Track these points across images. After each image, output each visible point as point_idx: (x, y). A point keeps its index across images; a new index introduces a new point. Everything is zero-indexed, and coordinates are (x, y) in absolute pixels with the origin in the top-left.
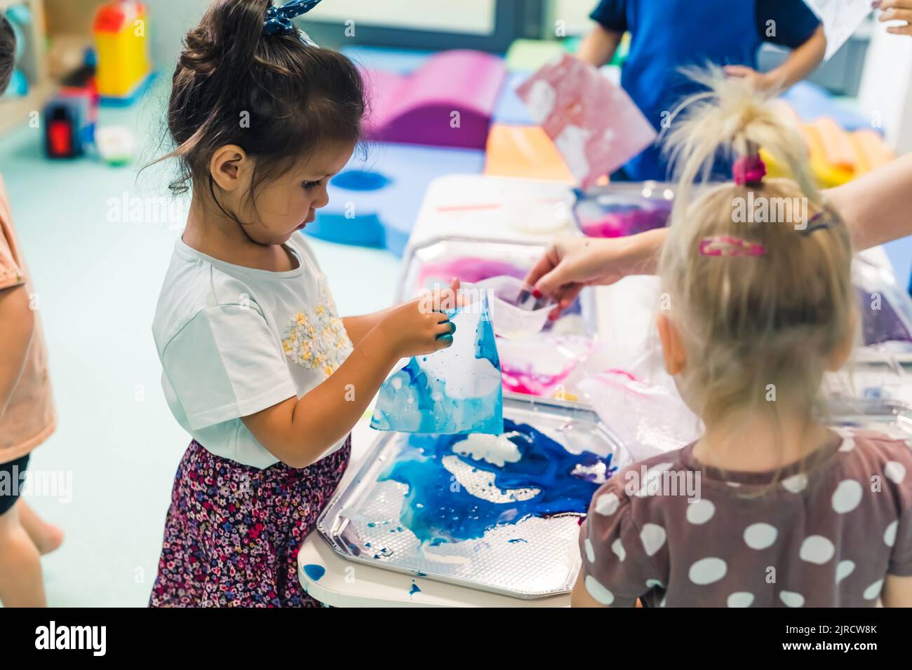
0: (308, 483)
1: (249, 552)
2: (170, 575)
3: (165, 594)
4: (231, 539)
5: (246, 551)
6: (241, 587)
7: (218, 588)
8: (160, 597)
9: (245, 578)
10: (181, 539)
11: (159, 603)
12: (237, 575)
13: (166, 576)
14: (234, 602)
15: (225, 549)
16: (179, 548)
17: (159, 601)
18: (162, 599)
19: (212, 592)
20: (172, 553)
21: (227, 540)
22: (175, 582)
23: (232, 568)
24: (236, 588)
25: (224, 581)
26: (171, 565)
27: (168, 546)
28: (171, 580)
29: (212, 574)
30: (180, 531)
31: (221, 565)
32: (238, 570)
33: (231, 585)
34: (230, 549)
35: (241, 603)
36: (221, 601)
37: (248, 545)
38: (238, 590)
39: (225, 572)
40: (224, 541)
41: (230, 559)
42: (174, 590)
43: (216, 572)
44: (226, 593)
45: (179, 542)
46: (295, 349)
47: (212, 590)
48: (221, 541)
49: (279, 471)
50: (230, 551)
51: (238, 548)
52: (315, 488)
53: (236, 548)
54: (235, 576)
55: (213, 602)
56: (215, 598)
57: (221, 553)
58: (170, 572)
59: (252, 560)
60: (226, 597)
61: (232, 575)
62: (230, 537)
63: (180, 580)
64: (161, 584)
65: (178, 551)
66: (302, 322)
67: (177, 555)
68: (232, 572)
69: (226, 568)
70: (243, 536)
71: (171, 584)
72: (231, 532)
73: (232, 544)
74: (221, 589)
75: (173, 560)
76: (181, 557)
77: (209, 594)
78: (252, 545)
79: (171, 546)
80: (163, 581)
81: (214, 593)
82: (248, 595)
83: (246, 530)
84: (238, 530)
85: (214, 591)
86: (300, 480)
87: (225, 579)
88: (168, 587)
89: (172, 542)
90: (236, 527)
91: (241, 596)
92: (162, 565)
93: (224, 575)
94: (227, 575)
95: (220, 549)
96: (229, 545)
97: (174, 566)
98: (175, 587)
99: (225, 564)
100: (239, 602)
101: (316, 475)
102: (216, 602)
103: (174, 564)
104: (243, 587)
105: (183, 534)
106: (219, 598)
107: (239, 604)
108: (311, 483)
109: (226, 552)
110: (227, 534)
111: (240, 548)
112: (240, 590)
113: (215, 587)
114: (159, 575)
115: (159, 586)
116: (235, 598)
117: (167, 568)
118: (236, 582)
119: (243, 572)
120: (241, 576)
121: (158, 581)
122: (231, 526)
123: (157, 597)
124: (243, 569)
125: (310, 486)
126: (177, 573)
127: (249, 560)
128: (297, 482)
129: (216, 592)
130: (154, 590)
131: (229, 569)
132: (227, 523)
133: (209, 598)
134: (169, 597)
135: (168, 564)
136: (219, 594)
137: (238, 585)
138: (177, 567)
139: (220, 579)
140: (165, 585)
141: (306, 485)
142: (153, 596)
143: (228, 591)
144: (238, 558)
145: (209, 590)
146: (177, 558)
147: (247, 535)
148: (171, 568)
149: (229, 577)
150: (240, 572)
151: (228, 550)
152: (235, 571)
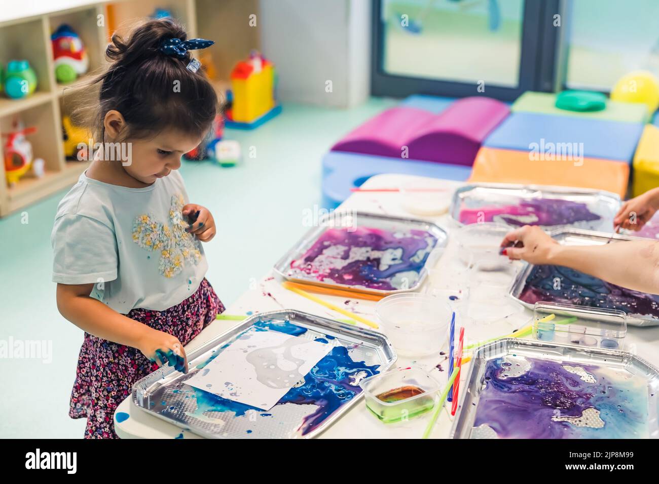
0: (160, 321)
1: (119, 362)
2: (84, 377)
3: (81, 390)
4: (107, 354)
5: (116, 361)
6: (116, 383)
7: (101, 385)
8: (79, 392)
9: (118, 377)
10: (88, 354)
11: (78, 395)
12: (112, 376)
13: (81, 378)
14: (112, 393)
15: (104, 360)
16: (87, 360)
17: (78, 394)
18: (80, 393)
19: (98, 387)
20: (84, 363)
21: (105, 354)
22: (87, 382)
23: (109, 372)
24: (113, 384)
25: (104, 381)
26: (83, 371)
27: (81, 359)
28: (84, 381)
29: (97, 376)
30: (87, 349)
31: (102, 370)
32: (113, 373)
33: (109, 382)
34: (106, 360)
35: (117, 393)
36: (104, 393)
37: (118, 357)
38: (114, 385)
39: (105, 374)
40: (103, 355)
41: (107, 366)
42: (87, 387)
43: (99, 375)
44: (107, 388)
45: (87, 356)
46: (140, 239)
47: (98, 386)
48: (101, 355)
49: (140, 313)
50: (107, 361)
51: (111, 359)
52: (166, 325)
53: (110, 359)
54: (111, 377)
55: (99, 394)
56: (100, 391)
57: (102, 362)
58: (83, 375)
59: (120, 367)
60: (107, 390)
61: (110, 376)
62: (106, 352)
63: (89, 381)
64: (78, 383)
65: (87, 362)
66: (145, 221)
67: (86, 364)
68: (109, 375)
69: (105, 372)
70: (114, 352)
71: (85, 383)
72: (107, 349)
73: (107, 357)
74: (103, 385)
75: (84, 368)
76: (88, 366)
77: (96, 389)
78: (120, 357)
79: (82, 359)
80: (80, 381)
81: (99, 388)
82: (122, 388)
83: (116, 348)
84: (111, 348)
85: (99, 387)
86: (154, 319)
87: (105, 379)
88: (83, 385)
89: (82, 356)
90: (110, 346)
91: (116, 389)
92: (78, 371)
93: (104, 376)
94: (106, 377)
95: (101, 359)
96: (106, 357)
97: (85, 372)
98: (87, 385)
99: (104, 370)
100: (115, 392)
101: (166, 317)
102: (101, 394)
103: (85, 370)
104: (117, 383)
105: (88, 351)
106: (103, 391)
107: (115, 394)
108: (162, 321)
109: (105, 362)
110: (105, 350)
111: (113, 359)
112: (115, 385)
113: (100, 384)
114: (77, 378)
115: (77, 385)
116: (113, 391)
117: (81, 373)
118: (112, 380)
119: (116, 374)
120: (115, 376)
121: (76, 382)
122: (107, 345)
123: (77, 391)
124: (116, 372)
125: (162, 324)
126: (88, 376)
127: (119, 367)
128: (152, 321)
129: (100, 388)
130: (74, 387)
131: (107, 373)
132: (105, 344)
133: (96, 392)
134: (84, 391)
135: (82, 370)
136: (102, 388)
137: (114, 382)
138: (87, 373)
139: (102, 379)
140: (81, 384)
141: (158, 322)
142: (74, 391)
143: (108, 386)
144: (112, 365)
145: (96, 387)
146: (86, 367)
147: (117, 351)
148: (84, 373)
149: (108, 378)
150: (114, 374)
151: (106, 361)
152: (111, 374)
